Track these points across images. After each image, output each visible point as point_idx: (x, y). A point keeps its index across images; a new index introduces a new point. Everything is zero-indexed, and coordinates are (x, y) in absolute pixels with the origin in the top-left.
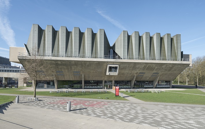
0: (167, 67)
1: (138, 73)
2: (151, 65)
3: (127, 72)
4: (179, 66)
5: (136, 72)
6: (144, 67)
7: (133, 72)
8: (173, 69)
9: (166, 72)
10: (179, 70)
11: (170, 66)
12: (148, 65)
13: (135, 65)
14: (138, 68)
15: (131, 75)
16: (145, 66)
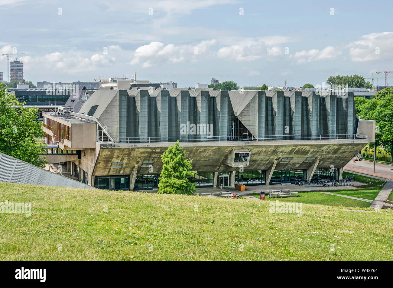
0: (330, 148)
1: (281, 159)
2: (303, 147)
3: (262, 158)
4: (350, 147)
5: (276, 157)
6: (291, 151)
7: (272, 157)
8: (341, 151)
9: (330, 155)
10: (351, 151)
11: (334, 147)
12: (298, 148)
13: (276, 149)
14: (282, 152)
15: (268, 161)
16: (293, 149)
